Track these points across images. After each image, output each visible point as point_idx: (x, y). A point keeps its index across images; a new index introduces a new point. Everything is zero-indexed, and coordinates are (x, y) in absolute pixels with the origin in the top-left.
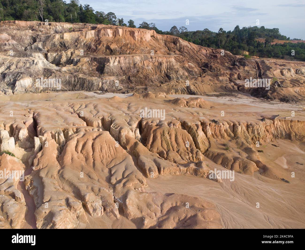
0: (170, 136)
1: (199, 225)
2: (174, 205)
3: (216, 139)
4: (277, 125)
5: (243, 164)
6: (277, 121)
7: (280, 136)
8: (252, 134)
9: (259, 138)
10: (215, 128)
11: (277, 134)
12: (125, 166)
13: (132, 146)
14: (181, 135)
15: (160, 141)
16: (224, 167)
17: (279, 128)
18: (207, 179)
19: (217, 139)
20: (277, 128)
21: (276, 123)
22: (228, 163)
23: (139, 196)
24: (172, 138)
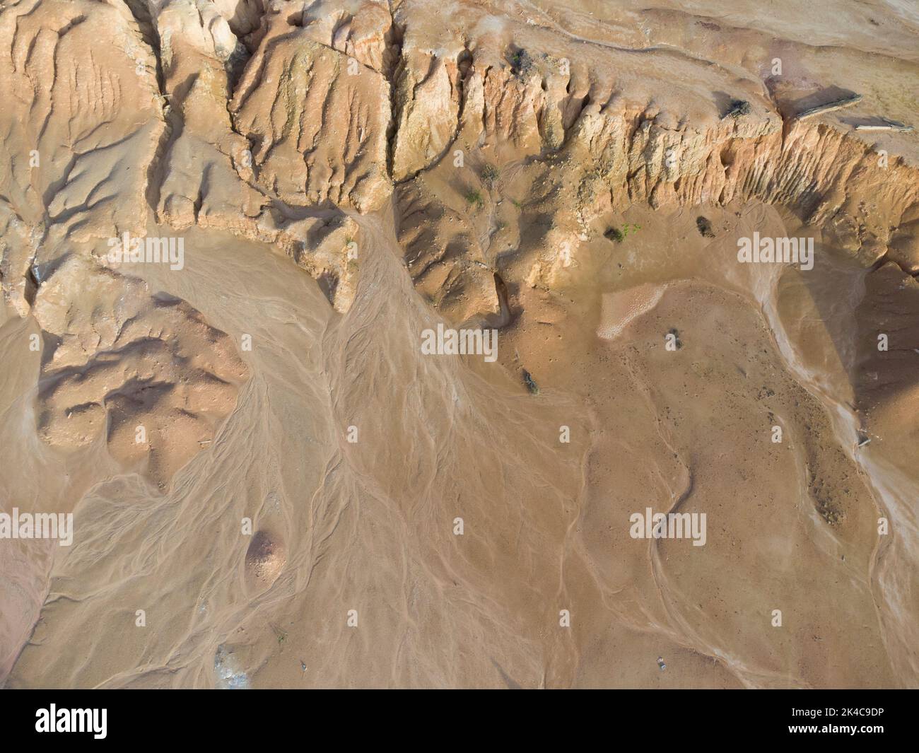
0: (311, 83)
1: (151, 415)
2: (155, 335)
3: (488, 136)
4: (796, 143)
5: (458, 280)
6: (803, 132)
7: (779, 190)
8: (642, 157)
9: (659, 180)
10: (504, 94)
11: (775, 180)
12: (116, 164)
13: (182, 84)
14: (352, 93)
15: (273, 93)
16: (408, 260)
17: (800, 158)
18: (316, 283)
19: (492, 138)
20: (789, 157)
21: (797, 136)
22: (423, 255)
23: (89, 279)
24: (314, 96)
